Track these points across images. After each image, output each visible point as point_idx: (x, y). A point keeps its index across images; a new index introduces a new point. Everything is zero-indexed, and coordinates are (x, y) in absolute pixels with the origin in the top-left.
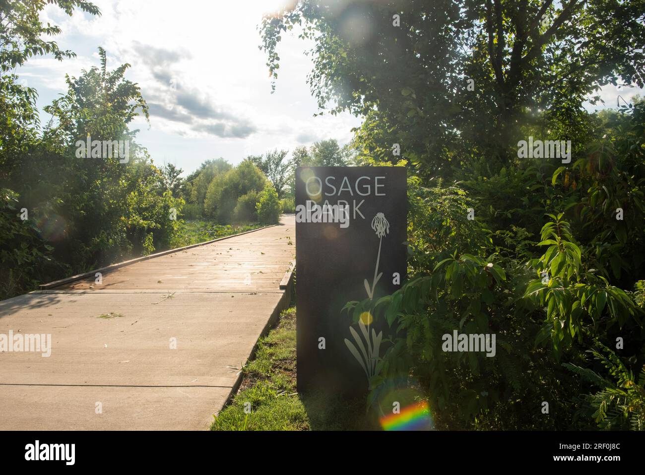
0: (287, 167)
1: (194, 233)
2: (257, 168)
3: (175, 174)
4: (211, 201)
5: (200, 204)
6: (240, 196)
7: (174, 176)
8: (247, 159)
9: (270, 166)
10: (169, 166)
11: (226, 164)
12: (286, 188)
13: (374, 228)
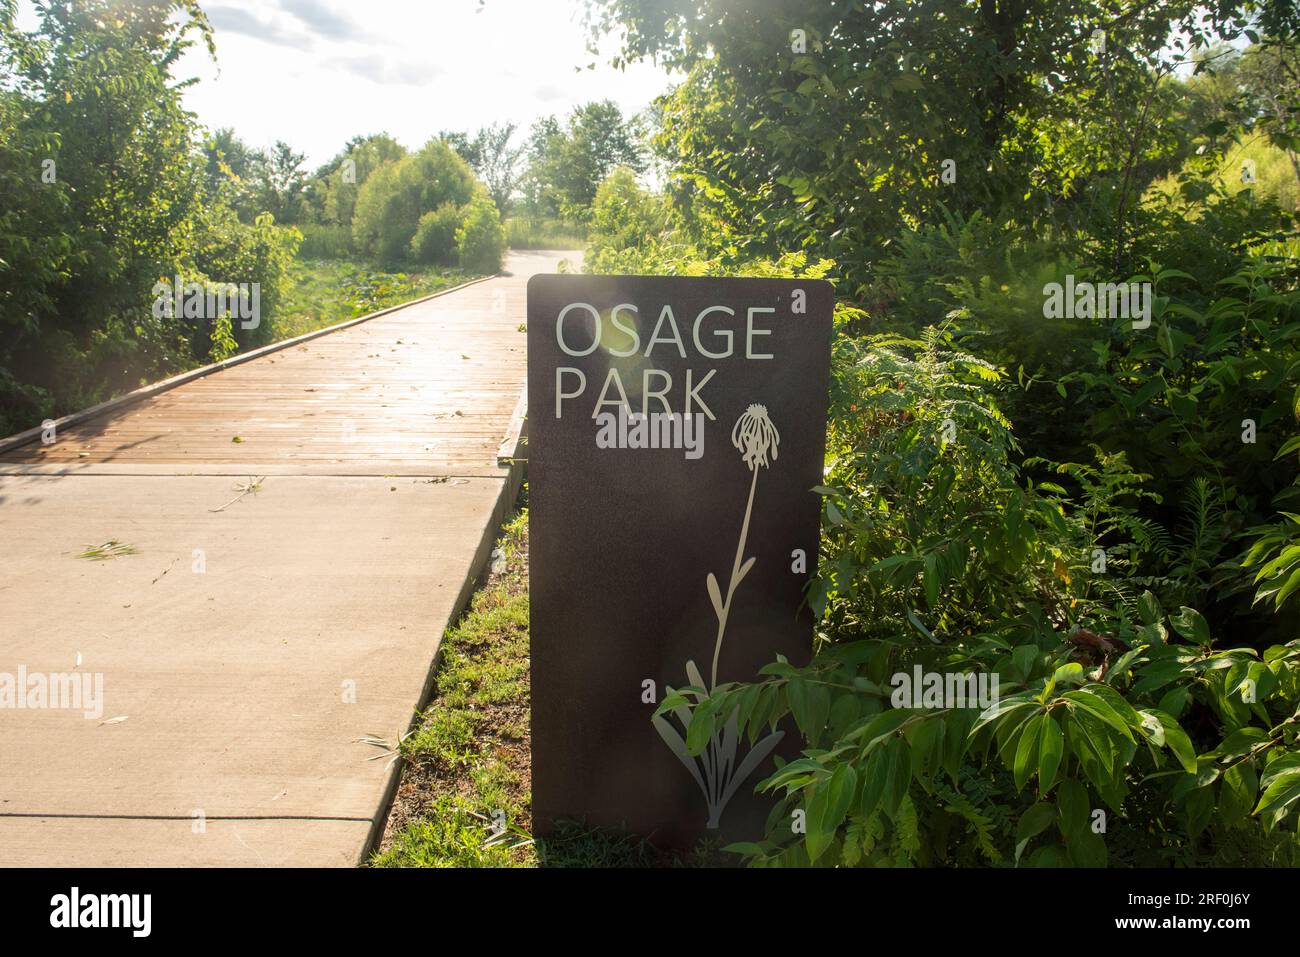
0: (518, 155)
1: (330, 291)
2: (457, 156)
3: (292, 164)
4: (364, 222)
5: (344, 226)
6: (425, 214)
7: (289, 167)
8: (438, 137)
9: (484, 152)
10: (279, 146)
11: (395, 146)
12: (517, 195)
13: (738, 445)
